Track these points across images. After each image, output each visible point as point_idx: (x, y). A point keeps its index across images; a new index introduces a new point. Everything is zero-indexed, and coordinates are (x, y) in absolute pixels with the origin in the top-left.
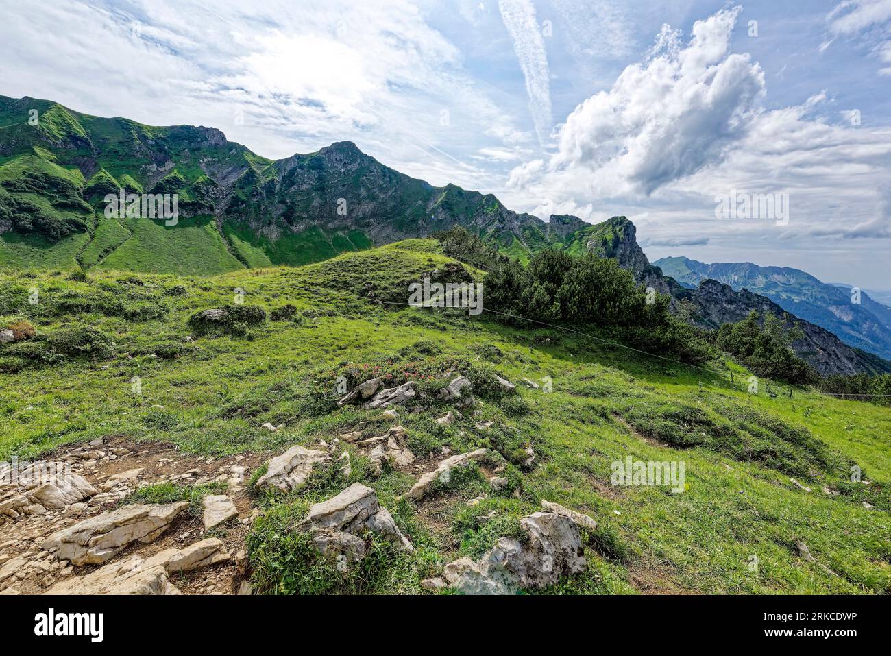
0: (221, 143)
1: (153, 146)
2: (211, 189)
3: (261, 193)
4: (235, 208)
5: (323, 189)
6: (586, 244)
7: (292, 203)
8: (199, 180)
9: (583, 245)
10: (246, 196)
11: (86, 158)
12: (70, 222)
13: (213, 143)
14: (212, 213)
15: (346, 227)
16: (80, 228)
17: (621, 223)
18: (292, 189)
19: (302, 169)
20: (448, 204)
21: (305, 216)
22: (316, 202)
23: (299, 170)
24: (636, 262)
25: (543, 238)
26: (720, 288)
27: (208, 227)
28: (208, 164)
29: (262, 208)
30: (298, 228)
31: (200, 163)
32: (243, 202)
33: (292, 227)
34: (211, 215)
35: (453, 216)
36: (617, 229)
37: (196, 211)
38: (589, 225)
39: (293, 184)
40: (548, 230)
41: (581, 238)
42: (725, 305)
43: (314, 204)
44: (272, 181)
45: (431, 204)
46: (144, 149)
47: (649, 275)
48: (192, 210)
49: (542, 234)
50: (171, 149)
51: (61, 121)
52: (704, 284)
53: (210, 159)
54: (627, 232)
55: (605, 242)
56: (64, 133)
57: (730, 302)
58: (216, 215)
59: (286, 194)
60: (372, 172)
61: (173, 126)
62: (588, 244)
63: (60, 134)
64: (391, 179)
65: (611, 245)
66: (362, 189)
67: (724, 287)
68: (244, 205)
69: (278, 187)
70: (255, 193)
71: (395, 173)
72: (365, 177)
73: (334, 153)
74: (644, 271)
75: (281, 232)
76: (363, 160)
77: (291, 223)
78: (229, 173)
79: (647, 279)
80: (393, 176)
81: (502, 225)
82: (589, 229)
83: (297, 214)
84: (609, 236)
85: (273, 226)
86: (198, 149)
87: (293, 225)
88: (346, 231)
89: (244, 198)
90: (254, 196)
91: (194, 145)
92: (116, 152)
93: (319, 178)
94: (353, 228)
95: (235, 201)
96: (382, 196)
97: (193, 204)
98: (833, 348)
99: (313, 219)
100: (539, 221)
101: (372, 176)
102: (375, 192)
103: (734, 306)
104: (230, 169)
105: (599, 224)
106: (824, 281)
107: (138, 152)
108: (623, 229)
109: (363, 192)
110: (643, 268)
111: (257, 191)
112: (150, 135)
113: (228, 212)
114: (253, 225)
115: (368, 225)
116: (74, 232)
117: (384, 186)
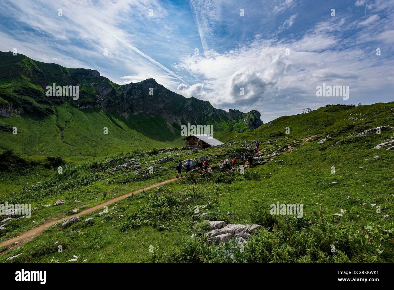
0: (98, 77)
1: (70, 77)
2: (99, 96)
3: (119, 99)
4: (110, 104)
5: (143, 97)
7: (132, 103)
8: (94, 92)
9: (243, 121)
10: (113, 99)
11: (42, 81)
12: (47, 109)
13: (95, 76)
14: (100, 107)
15: (154, 114)
16: (52, 112)
17: (255, 112)
18: (131, 97)
19: (135, 89)
20: (193, 105)
21: (137, 108)
22: (141, 103)
23: (133, 89)
25: (228, 118)
27: (100, 112)
28: (94, 85)
29: (120, 105)
30: (135, 113)
31: (91, 85)
32: (113, 102)
33: (133, 113)
34: (100, 108)
35: (195, 109)
36: (254, 114)
37: (95, 106)
38: (244, 113)
39: (131, 95)
40: (229, 115)
41: (241, 118)
43: (141, 104)
44: (123, 94)
45: (186, 104)
46: (67, 78)
48: (93, 105)
49: (227, 117)
50: (78, 78)
51: (29, 64)
53: (95, 83)
55: (251, 120)
56: (32, 69)
58: (102, 108)
59: (129, 99)
60: (162, 91)
61: (77, 69)
62: (245, 120)
63: (31, 70)
64: (170, 95)
65: (254, 120)
66: (159, 98)
68: (113, 104)
69: (125, 96)
70: (116, 98)
71: (171, 92)
72: (160, 93)
73: (147, 83)
75: (129, 115)
76: (158, 86)
77: (132, 111)
78: (104, 89)
80: (170, 93)
81: (215, 113)
82: (244, 115)
83: (134, 108)
84: (252, 117)
85: (126, 113)
86: (89, 79)
87: (133, 112)
88: (154, 115)
89: (113, 101)
90: (117, 100)
91: (87, 77)
92: (55, 79)
93: (141, 93)
94: (157, 114)
95: (109, 102)
96: (167, 101)
97: (93, 103)
99: (141, 110)
100: (225, 112)
101: (162, 93)
102: (164, 99)
104: (103, 88)
105: (247, 113)
107: (64, 79)
108: (256, 114)
109: (160, 99)
111: (118, 98)
112: (68, 72)
113: (107, 106)
114: (118, 112)
115: (162, 112)
116: (49, 114)
117: (168, 97)
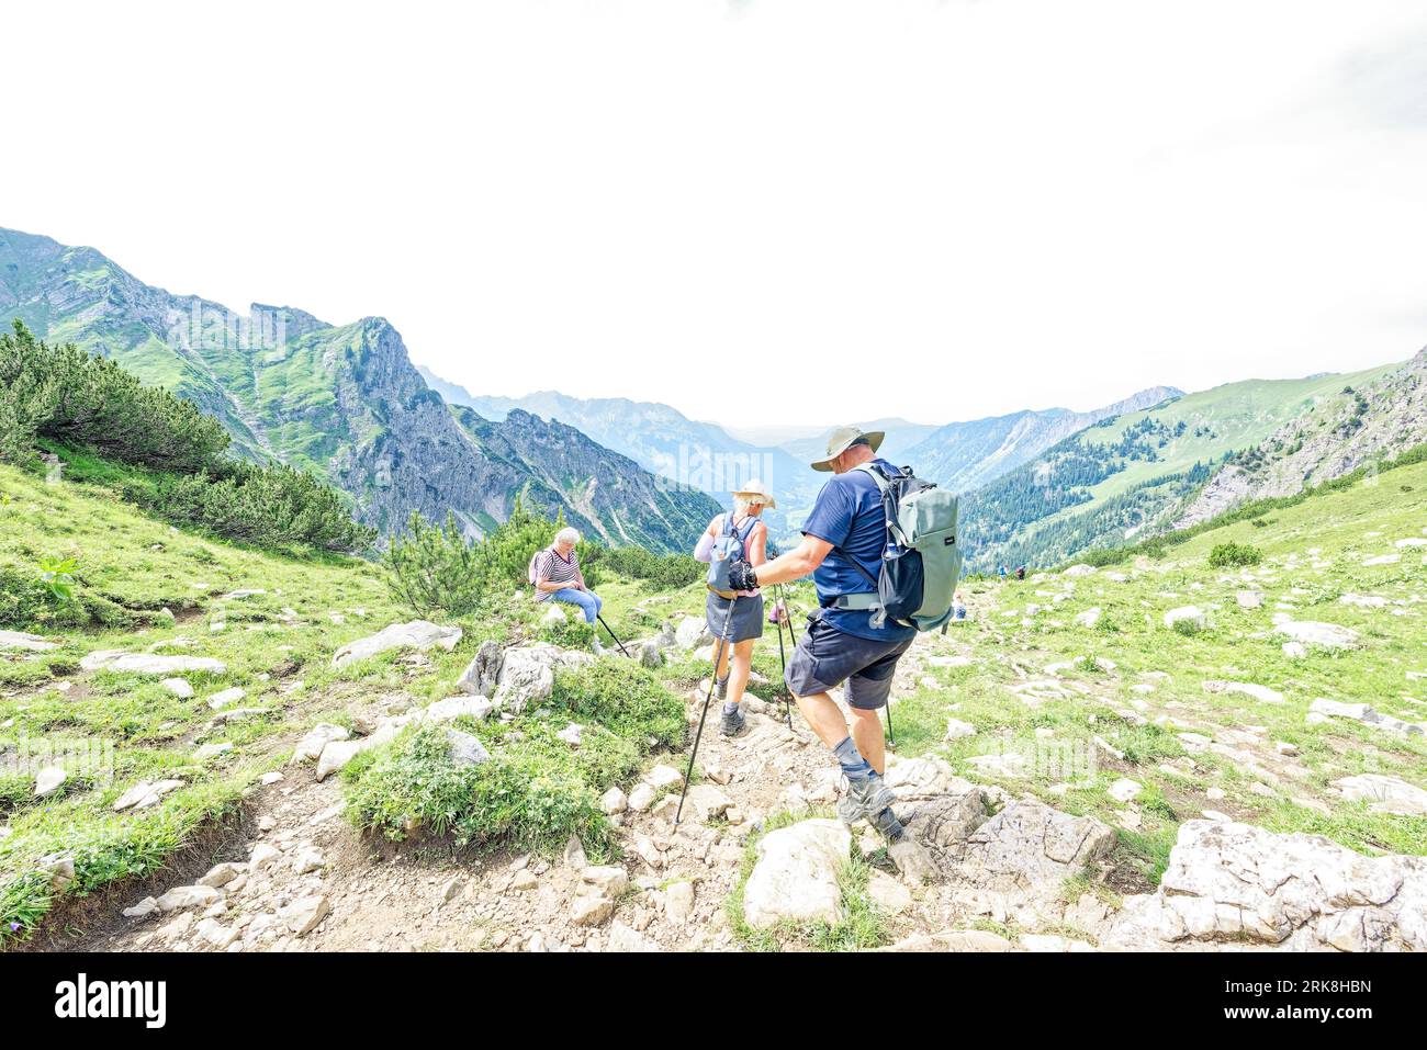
6: (322, 356)
9: (316, 357)
17: (376, 325)
24: (405, 384)
26: (529, 420)
36: (369, 336)
38: (329, 326)
41: (313, 346)
42: (536, 440)
47: (424, 401)
52: (511, 414)
54: (384, 340)
55: (350, 354)
57: (540, 435)
62: (325, 356)
65: (358, 357)
67: (533, 418)
74: (416, 397)
79: (420, 408)
82: (329, 332)
84: (356, 346)
98: (635, 476)
103: (545, 439)
105: (345, 327)
106: (692, 418)
108: (378, 335)
110: (414, 394)
